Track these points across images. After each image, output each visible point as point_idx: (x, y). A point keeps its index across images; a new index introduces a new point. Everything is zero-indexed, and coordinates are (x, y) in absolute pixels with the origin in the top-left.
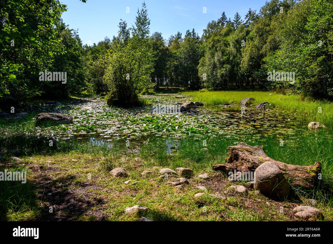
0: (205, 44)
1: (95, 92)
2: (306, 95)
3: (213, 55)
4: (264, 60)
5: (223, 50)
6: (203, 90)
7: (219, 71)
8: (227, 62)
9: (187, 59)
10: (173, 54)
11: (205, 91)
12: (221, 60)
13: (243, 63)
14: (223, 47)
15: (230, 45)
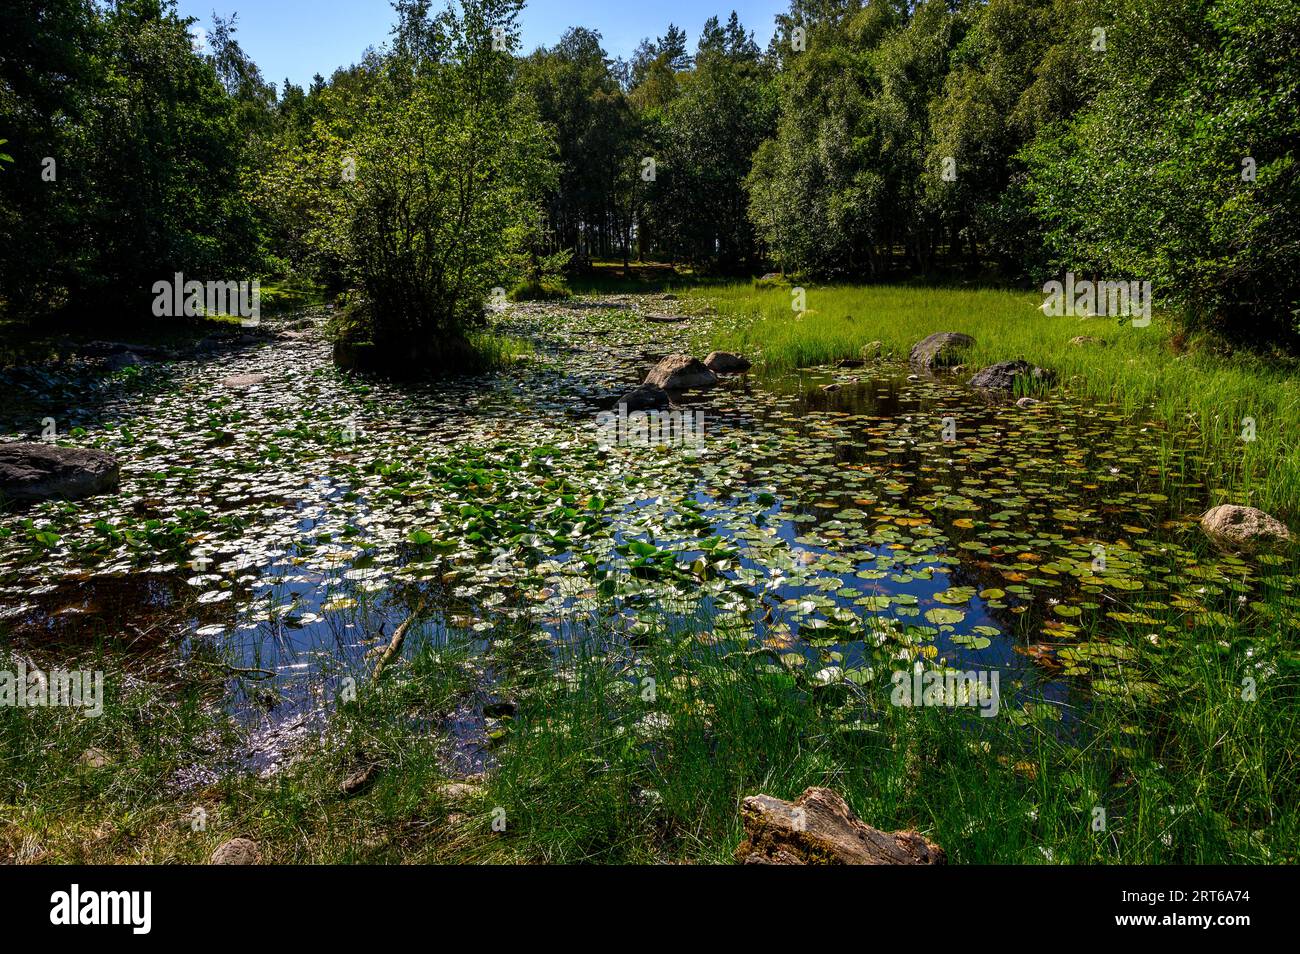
0: (779, 82)
1: (324, 287)
2: (1192, 326)
3: (810, 129)
4: (1022, 156)
5: (853, 107)
6: (767, 279)
7: (833, 199)
8: (871, 161)
9: (704, 144)
10: (646, 123)
11: (774, 286)
12: (845, 151)
13: (933, 168)
14: (853, 96)
15: (880, 89)
